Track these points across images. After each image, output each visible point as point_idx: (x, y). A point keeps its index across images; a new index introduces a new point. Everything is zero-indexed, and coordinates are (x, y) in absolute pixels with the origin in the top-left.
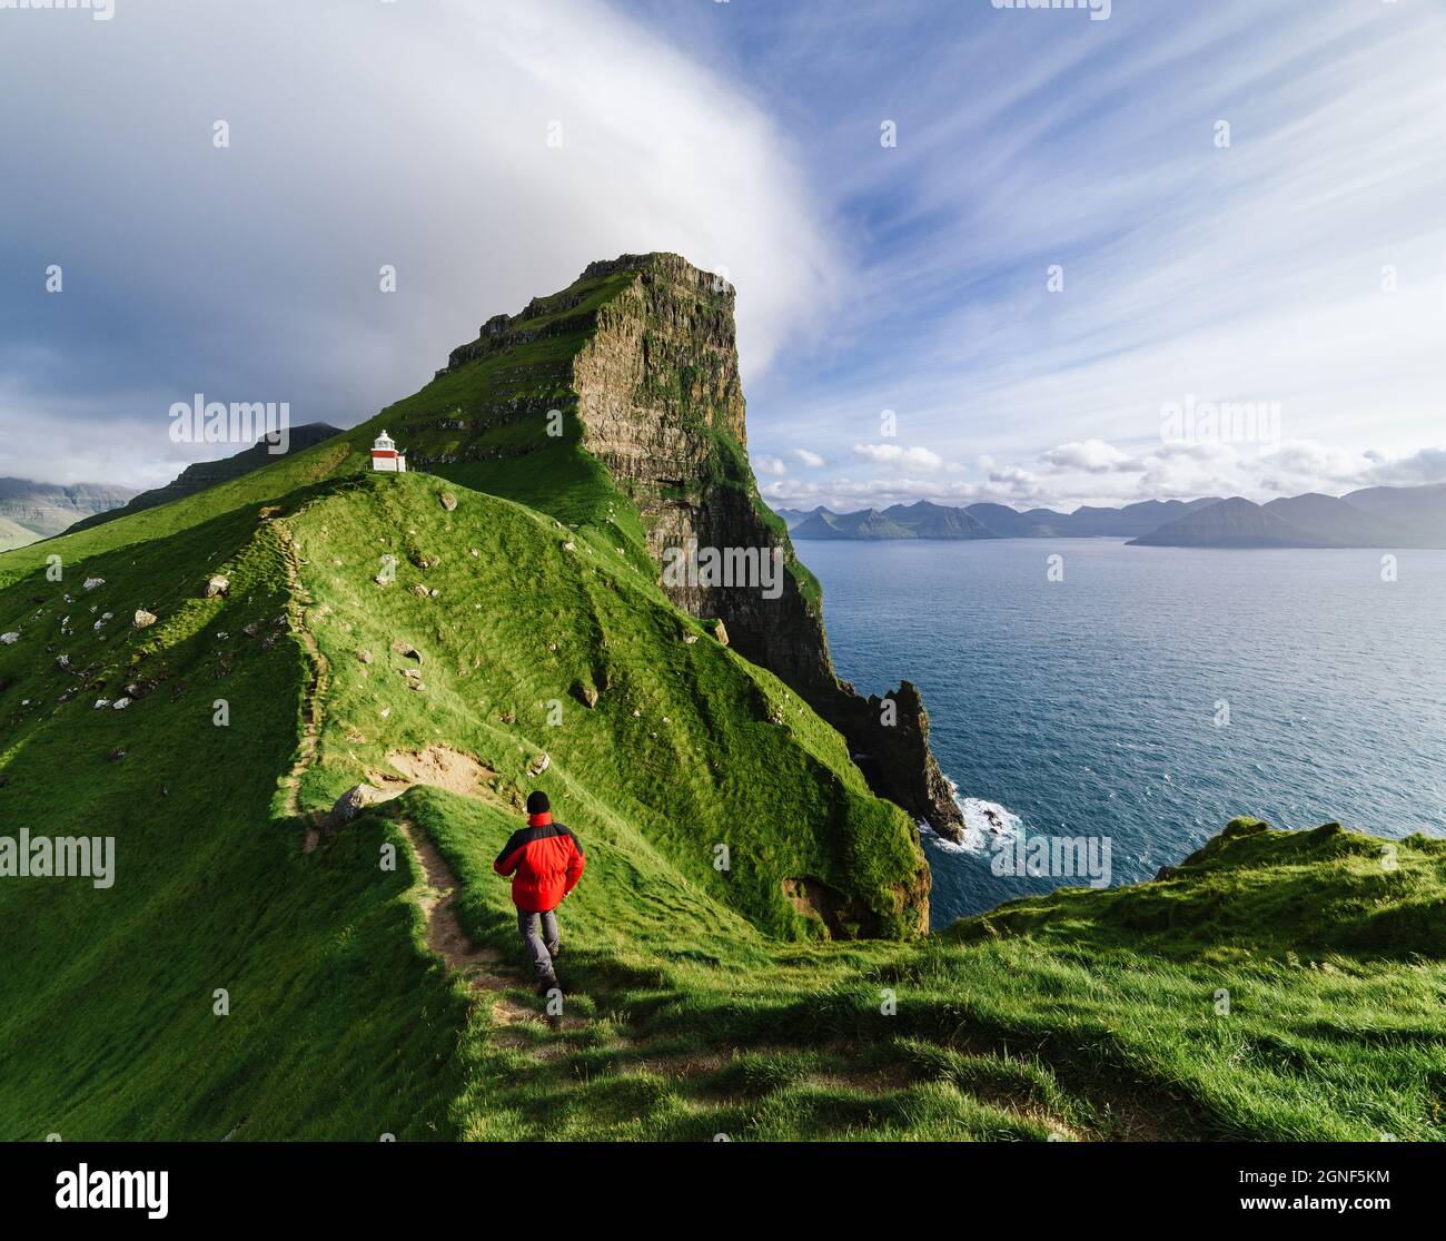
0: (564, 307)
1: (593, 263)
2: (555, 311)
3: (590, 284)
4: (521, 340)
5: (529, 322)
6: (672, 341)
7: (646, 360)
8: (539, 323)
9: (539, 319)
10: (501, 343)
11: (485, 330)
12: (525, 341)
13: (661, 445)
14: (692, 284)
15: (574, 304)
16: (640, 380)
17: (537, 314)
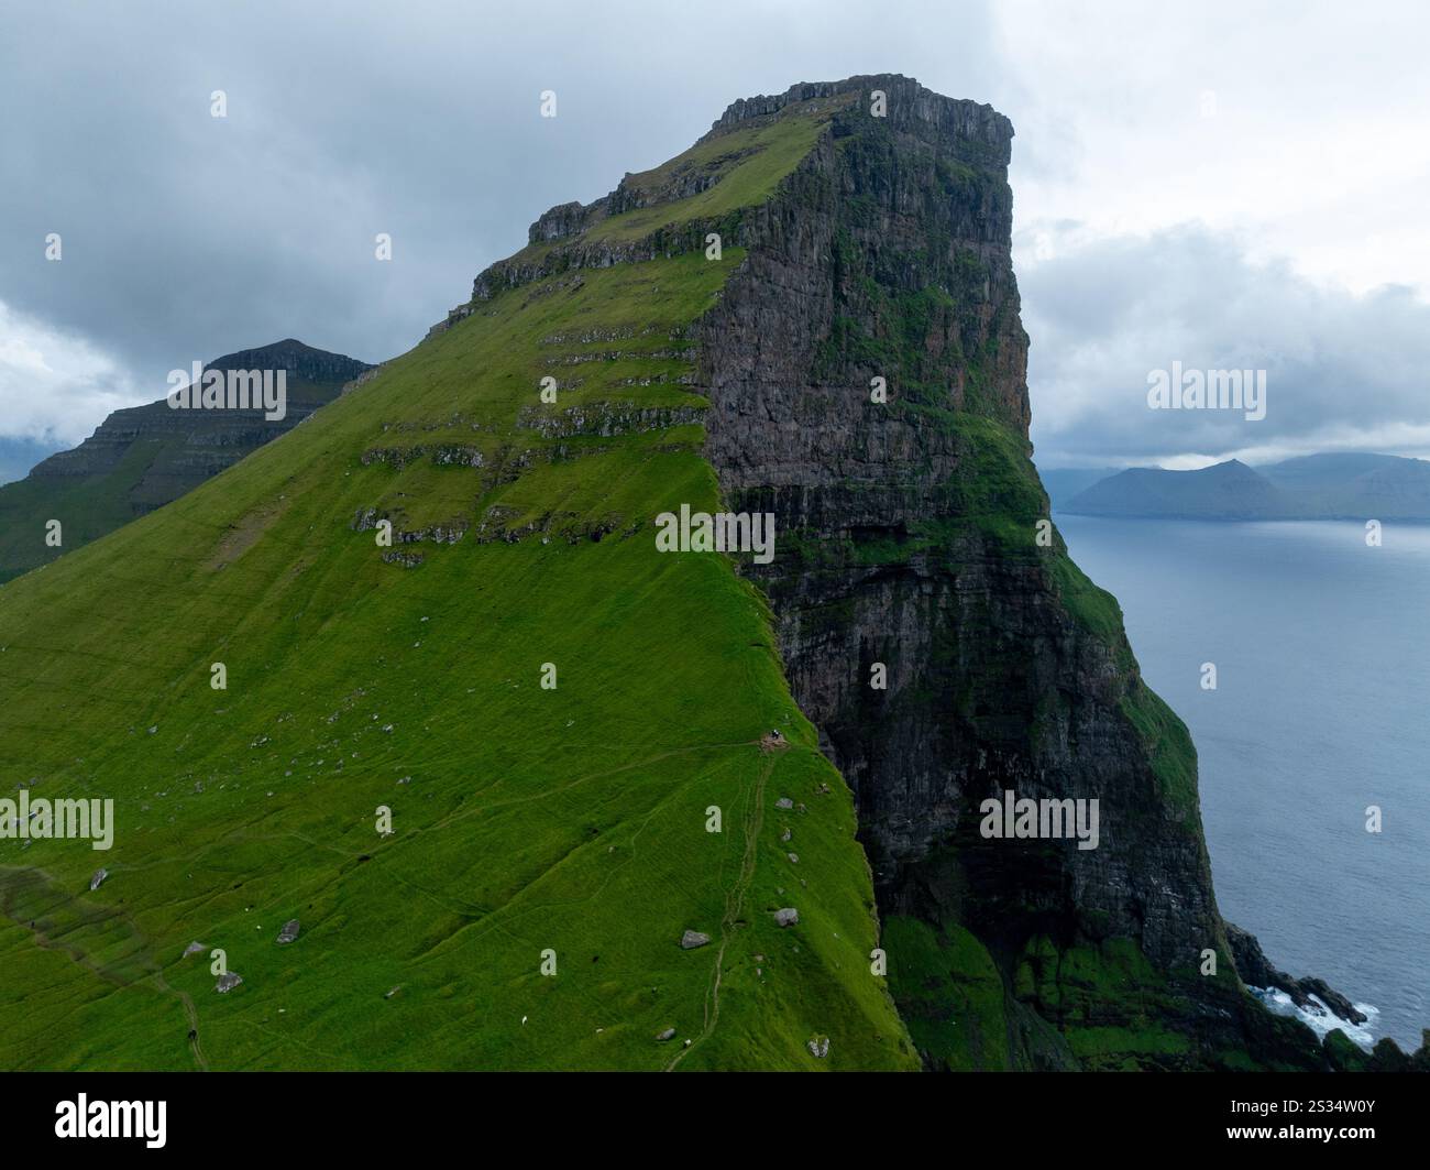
0: (682, 193)
1: (740, 102)
2: (664, 200)
3: (735, 143)
4: (598, 260)
5: (617, 223)
6: (890, 243)
7: (836, 286)
8: (635, 224)
9: (635, 215)
10: (564, 264)
11: (537, 232)
12: (606, 263)
13: (861, 457)
14: (931, 127)
15: (702, 186)
16: (824, 331)
17: (631, 206)
